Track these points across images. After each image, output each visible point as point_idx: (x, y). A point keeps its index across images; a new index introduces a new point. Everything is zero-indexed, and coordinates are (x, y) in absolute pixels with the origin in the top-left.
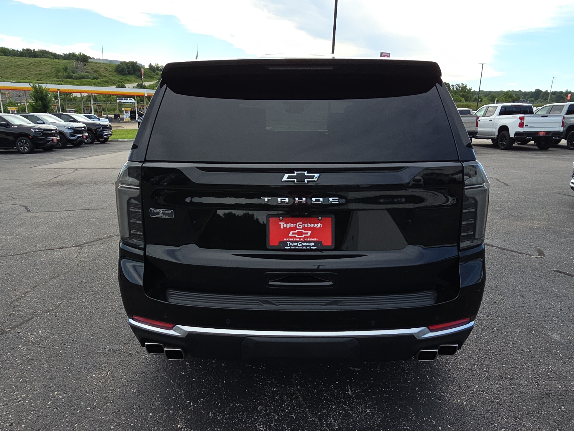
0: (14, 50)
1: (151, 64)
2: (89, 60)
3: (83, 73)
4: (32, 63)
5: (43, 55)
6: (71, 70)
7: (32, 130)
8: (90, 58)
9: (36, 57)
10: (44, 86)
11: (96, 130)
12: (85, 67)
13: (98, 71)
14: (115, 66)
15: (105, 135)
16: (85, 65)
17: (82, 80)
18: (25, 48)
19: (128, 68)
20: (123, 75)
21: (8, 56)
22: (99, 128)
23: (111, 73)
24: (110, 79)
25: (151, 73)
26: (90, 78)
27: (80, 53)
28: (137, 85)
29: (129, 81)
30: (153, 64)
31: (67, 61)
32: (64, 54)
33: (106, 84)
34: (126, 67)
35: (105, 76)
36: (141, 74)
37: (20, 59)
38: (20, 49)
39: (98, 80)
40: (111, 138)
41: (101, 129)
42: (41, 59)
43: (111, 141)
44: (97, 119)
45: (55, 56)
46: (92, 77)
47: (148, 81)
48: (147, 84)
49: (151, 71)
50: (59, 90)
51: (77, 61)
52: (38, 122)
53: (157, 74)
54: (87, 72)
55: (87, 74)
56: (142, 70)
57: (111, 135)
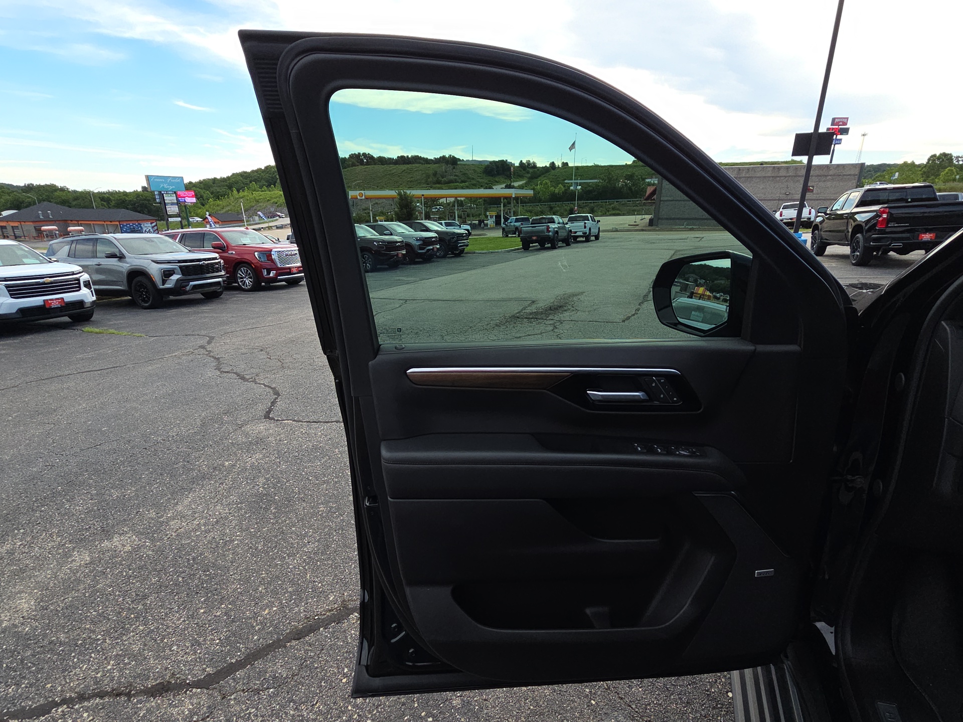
0: (390, 158)
1: (521, 161)
2: (458, 163)
3: (451, 177)
4: (404, 170)
5: (415, 161)
6: (441, 175)
7: (375, 243)
8: (459, 160)
9: (408, 164)
10: (408, 192)
11: (449, 240)
12: (454, 170)
13: (467, 174)
14: (484, 167)
15: (461, 246)
16: (454, 168)
17: (450, 184)
18: (400, 156)
19: (497, 167)
20: (492, 176)
21: (384, 165)
22: (453, 238)
23: (479, 175)
24: (478, 181)
25: (521, 171)
26: (458, 182)
27: (450, 155)
28: (505, 186)
29: (498, 183)
30: (524, 161)
31: (437, 165)
32: (435, 158)
33: (473, 187)
34: (495, 167)
35: (473, 179)
36: (511, 174)
37: (394, 167)
38: (395, 157)
39: (466, 183)
40: (467, 249)
41: (455, 239)
42: (414, 165)
43: (467, 253)
44: (458, 226)
45: (427, 161)
46: (460, 181)
47: (517, 181)
48: (516, 184)
49: (521, 169)
50: (423, 195)
51: (447, 164)
52: (385, 232)
53: (528, 173)
54: (456, 176)
55: (456, 177)
56: (512, 168)
57: (467, 246)
